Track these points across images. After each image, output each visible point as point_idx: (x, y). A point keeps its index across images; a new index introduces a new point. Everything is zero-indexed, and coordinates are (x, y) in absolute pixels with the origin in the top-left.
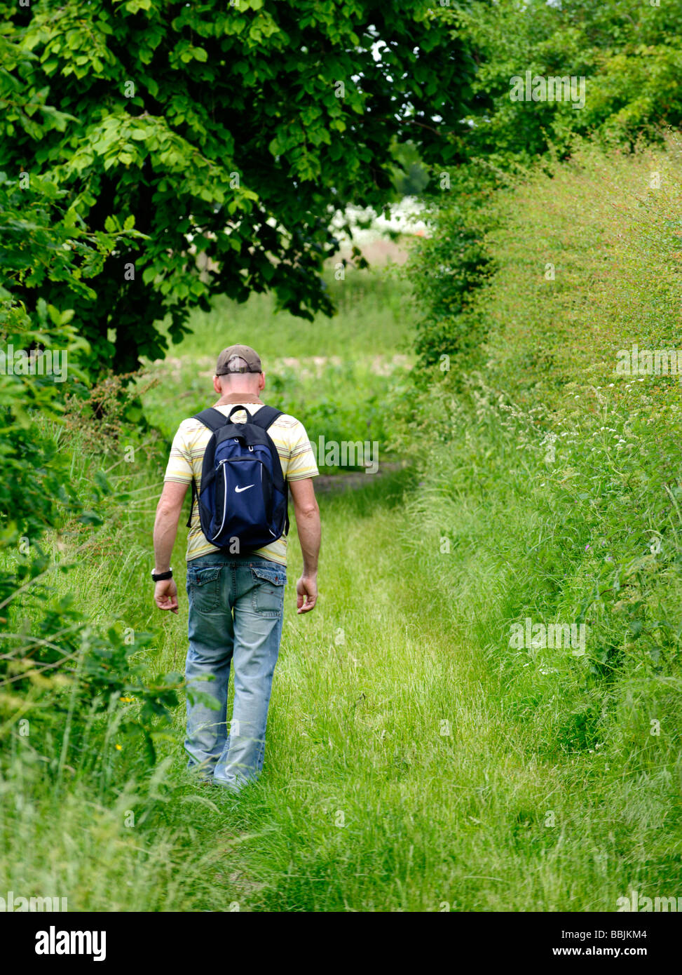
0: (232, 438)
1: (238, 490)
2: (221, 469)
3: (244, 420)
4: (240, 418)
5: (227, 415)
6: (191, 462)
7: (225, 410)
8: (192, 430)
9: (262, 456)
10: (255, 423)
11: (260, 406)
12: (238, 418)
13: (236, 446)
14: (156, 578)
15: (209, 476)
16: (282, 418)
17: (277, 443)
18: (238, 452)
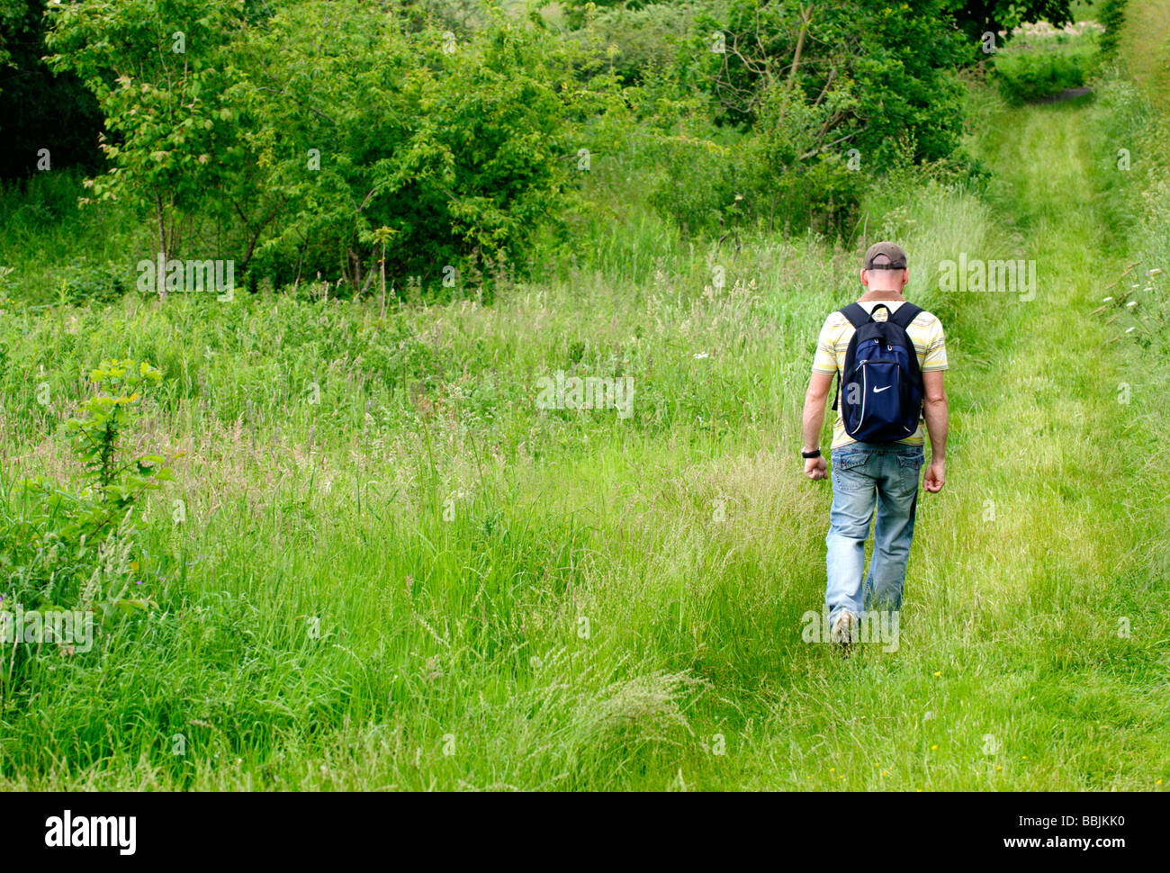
0: (873, 339)
1: (876, 390)
2: (861, 369)
3: (885, 319)
4: (881, 316)
5: (869, 312)
6: (834, 354)
7: (868, 307)
8: (837, 326)
9: (900, 358)
10: (895, 322)
11: (902, 303)
12: (879, 316)
13: (875, 346)
14: (806, 456)
15: (850, 372)
16: (921, 315)
17: (915, 342)
18: (877, 353)
